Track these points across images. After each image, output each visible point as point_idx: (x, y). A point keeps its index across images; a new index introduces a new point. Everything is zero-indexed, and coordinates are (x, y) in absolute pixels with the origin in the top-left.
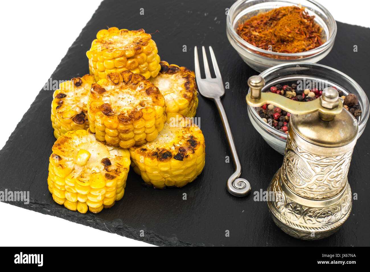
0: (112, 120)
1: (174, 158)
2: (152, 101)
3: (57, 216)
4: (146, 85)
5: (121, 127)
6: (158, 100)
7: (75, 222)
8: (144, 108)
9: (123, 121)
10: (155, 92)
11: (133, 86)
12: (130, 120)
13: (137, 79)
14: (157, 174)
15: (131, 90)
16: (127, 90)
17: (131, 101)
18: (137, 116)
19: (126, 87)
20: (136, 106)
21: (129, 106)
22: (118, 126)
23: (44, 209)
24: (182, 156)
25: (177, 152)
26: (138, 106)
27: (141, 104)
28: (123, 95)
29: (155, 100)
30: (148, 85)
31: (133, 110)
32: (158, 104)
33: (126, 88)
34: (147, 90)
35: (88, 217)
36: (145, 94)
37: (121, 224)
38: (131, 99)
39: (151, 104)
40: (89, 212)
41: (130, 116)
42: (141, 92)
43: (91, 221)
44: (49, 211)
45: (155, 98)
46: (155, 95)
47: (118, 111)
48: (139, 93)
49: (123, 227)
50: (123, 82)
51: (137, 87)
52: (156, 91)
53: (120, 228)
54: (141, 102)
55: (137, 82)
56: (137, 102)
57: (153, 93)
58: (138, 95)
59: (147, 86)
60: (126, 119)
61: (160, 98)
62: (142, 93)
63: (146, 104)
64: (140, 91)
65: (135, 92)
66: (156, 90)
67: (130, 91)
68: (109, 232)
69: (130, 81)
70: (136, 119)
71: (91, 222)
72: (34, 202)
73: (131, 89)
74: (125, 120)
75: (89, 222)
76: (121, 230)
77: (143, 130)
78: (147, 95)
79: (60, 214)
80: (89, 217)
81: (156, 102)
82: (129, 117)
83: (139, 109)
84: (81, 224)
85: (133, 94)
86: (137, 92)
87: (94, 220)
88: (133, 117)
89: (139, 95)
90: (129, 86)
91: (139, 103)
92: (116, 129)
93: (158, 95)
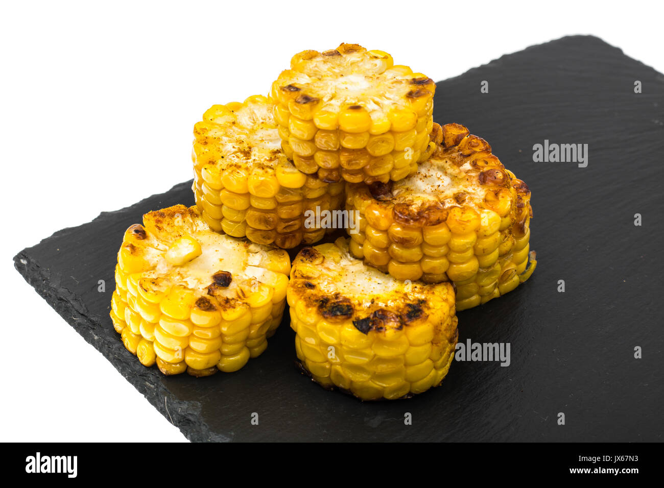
0: (382, 210)
1: (354, 323)
2: (483, 197)
3: (104, 355)
4: (487, 163)
5: (397, 230)
6: (498, 199)
7: (125, 376)
8: (459, 206)
9: (401, 218)
10: (498, 181)
11: (458, 159)
12: (415, 220)
13: (473, 147)
14: (313, 345)
15: (450, 165)
16: (440, 163)
17: (439, 186)
18: (434, 217)
19: (443, 157)
20: (446, 198)
21: (430, 194)
22: (390, 226)
23: (91, 332)
24: (370, 325)
25: (368, 315)
26: (449, 200)
27: (458, 198)
28: (429, 170)
29: (491, 197)
30: (490, 164)
31: (433, 204)
32: (492, 208)
33: (441, 159)
34: (483, 174)
35: (151, 376)
36: (475, 181)
37: (196, 413)
38: (443, 182)
39: (477, 202)
40: (154, 366)
41: (419, 213)
42: (469, 174)
43: (152, 386)
44: (96, 338)
45: (493, 194)
46: (496, 189)
47: (402, 197)
48: (463, 174)
49: (196, 420)
50: (442, 144)
51: (465, 162)
52: (501, 181)
53: (190, 421)
54: (458, 193)
55: (470, 152)
56: (450, 192)
57: (492, 181)
58: (460, 177)
59: (488, 165)
60: (409, 214)
61: (503, 197)
62: (470, 176)
63: (467, 201)
64: (467, 172)
65: (457, 171)
66: (501, 178)
67: (447, 166)
68: (169, 419)
69: (457, 148)
70: (431, 222)
71: (149, 388)
72: (81, 312)
73: (451, 163)
74: (406, 216)
75: (146, 385)
76: (189, 425)
77: (443, 250)
78: (479, 184)
79: (109, 352)
80: (151, 378)
81: (491, 201)
82: (416, 214)
83: (447, 205)
84: (132, 384)
85: (451, 174)
86: (461, 172)
87: (157, 387)
88: (425, 215)
89: (462, 178)
90: (450, 156)
91: (454, 194)
92: (386, 231)
93: (500, 190)
